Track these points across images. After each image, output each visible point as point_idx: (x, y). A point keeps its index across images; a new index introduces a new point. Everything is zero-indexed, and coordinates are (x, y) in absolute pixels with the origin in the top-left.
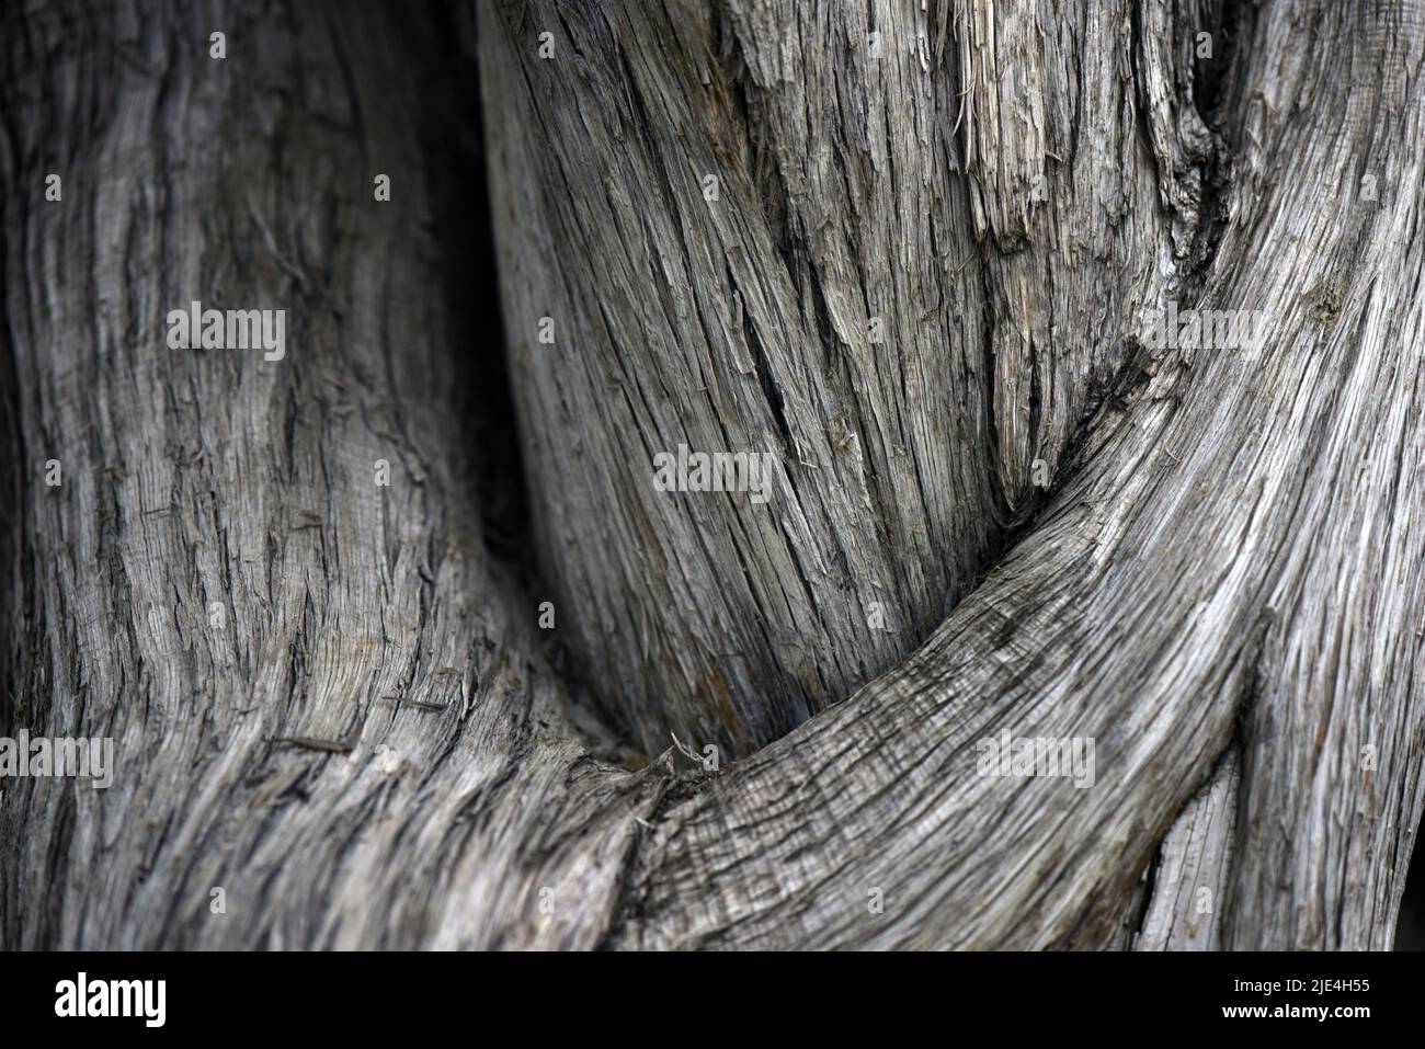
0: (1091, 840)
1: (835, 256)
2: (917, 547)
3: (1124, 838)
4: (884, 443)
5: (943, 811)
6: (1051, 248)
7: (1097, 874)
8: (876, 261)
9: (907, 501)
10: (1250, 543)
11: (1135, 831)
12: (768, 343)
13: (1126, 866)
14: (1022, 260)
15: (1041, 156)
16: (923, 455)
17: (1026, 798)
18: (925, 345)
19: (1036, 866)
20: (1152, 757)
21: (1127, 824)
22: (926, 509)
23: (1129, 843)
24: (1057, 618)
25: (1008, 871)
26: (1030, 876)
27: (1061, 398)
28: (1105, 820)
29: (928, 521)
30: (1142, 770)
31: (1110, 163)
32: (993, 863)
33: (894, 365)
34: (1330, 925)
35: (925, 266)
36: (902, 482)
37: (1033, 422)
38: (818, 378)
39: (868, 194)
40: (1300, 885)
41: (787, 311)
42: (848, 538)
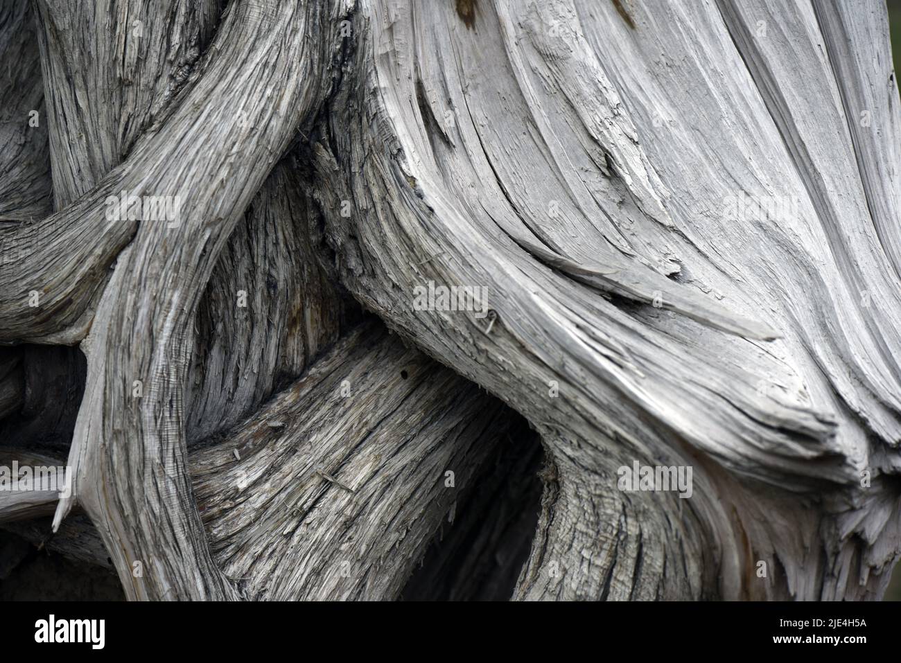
0: (91, 252)
1: (78, 80)
2: (101, 170)
3: (100, 253)
4: (92, 138)
5: (59, 240)
6: (138, 85)
7: (92, 262)
8: (91, 84)
9: (98, 156)
10: (151, 172)
11: (104, 251)
12: (65, 106)
13: (101, 261)
14: (131, 88)
15: (136, 57)
16: (103, 142)
17: (78, 238)
18: (105, 110)
19: (77, 258)
20: (110, 230)
21: (101, 249)
22: (104, 159)
23: (102, 255)
24: (105, 190)
25: (70, 258)
26: (75, 261)
27: (133, 128)
28: (95, 247)
29: (104, 163)
30: (106, 234)
31: (157, 61)
32: (66, 255)
33: (95, 115)
34: (143, 284)
35: (106, 87)
36: (96, 150)
37: (124, 135)
38: (76, 117)
39: (90, 63)
40: (135, 271)
41: (68, 96)
42: (82, 165)
